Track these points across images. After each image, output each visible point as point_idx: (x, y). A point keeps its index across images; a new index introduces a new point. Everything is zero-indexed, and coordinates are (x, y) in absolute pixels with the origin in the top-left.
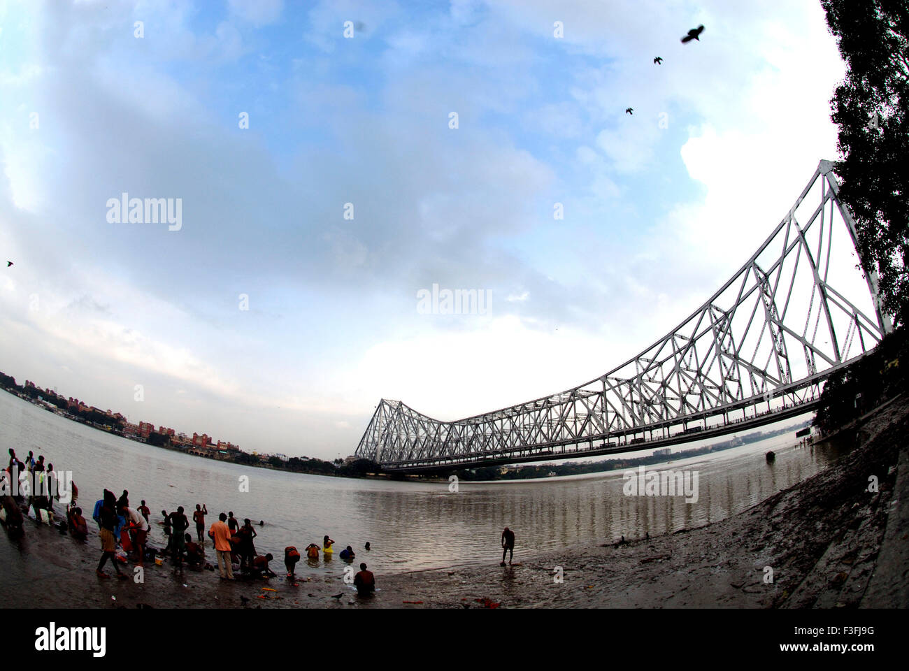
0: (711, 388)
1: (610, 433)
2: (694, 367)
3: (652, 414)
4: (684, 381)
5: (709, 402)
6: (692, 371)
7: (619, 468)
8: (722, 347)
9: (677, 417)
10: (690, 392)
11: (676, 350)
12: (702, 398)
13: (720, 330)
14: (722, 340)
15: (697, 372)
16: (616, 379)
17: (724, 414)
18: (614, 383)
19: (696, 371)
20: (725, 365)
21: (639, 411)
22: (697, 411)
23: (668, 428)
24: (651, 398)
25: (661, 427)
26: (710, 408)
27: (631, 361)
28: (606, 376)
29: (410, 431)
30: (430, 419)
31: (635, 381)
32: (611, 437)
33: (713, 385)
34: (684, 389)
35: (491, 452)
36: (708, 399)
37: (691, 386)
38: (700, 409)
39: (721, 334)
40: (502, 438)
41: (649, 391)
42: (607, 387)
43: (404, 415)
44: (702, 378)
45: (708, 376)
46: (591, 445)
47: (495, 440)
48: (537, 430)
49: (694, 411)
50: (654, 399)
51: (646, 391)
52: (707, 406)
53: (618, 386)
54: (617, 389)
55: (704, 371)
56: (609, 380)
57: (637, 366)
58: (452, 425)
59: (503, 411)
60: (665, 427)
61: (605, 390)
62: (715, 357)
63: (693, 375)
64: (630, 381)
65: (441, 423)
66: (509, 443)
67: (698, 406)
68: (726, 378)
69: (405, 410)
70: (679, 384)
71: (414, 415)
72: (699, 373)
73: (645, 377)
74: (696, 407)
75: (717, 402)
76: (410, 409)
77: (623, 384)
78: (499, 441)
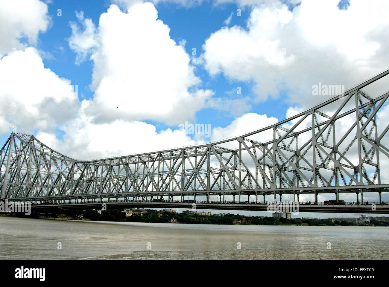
0: (346, 166)
1: (242, 191)
2: (330, 143)
3: (283, 179)
4: (319, 155)
5: (343, 179)
6: (328, 147)
7: (238, 223)
8: (363, 132)
9: (308, 187)
10: (324, 166)
11: (315, 124)
12: (335, 174)
13: (365, 115)
14: (364, 126)
15: (333, 149)
16: (252, 142)
17: (357, 193)
18: (249, 144)
19: (331, 148)
20: (364, 148)
21: (271, 174)
22: (329, 185)
23: (298, 195)
24: (284, 165)
25: (293, 193)
26: (344, 185)
27: (269, 128)
28: (243, 137)
29: (31, 163)
30: (63, 156)
31: (270, 146)
32: (242, 194)
33: (348, 164)
34: (319, 162)
35: (107, 195)
36: (342, 176)
37: (326, 160)
38: (333, 184)
39: (364, 120)
40: (118, 183)
41: (282, 157)
42: (243, 147)
43: (36, 149)
44: (338, 156)
45: (345, 156)
46: (208, 198)
47: (112, 185)
48: (149, 180)
49: (326, 185)
50: (287, 165)
51: (280, 158)
52: (341, 183)
53: (253, 147)
54: (252, 150)
55: (341, 149)
56: (245, 142)
57: (274, 133)
58: (86, 165)
59: (139, 156)
60: (296, 193)
61: (241, 149)
62: (354, 140)
63: (329, 151)
64: (264, 145)
65: (76, 162)
66: (123, 187)
67: (331, 181)
68: (363, 161)
69: (37, 145)
70: (315, 157)
71: (46, 151)
72: (335, 150)
73: (281, 144)
74: (328, 181)
75: (352, 180)
76: (42, 145)
77: (257, 146)
78: (115, 185)
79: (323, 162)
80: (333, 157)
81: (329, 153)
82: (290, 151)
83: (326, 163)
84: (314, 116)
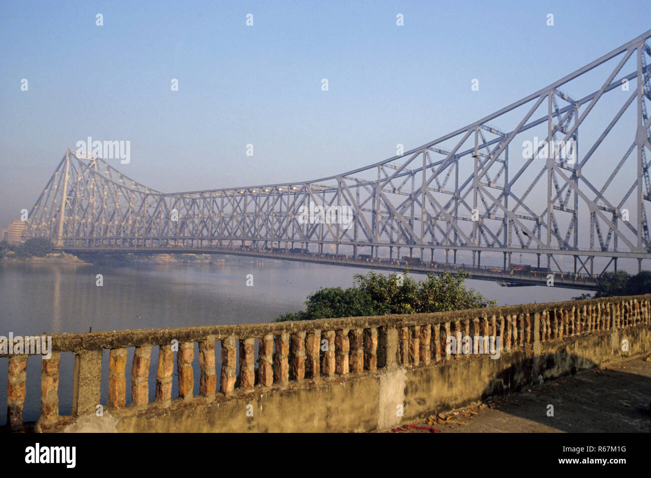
0: (524, 217)
56: (347, 181)
72: (456, 196)
73: (388, 187)
79: (488, 210)
80: (503, 203)
81: (496, 197)
82: (446, 192)
83: (491, 211)
84: (426, 154)
